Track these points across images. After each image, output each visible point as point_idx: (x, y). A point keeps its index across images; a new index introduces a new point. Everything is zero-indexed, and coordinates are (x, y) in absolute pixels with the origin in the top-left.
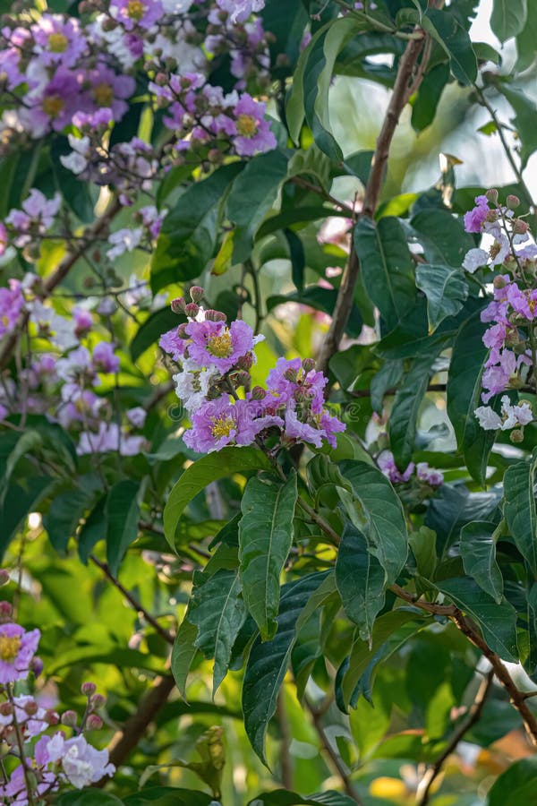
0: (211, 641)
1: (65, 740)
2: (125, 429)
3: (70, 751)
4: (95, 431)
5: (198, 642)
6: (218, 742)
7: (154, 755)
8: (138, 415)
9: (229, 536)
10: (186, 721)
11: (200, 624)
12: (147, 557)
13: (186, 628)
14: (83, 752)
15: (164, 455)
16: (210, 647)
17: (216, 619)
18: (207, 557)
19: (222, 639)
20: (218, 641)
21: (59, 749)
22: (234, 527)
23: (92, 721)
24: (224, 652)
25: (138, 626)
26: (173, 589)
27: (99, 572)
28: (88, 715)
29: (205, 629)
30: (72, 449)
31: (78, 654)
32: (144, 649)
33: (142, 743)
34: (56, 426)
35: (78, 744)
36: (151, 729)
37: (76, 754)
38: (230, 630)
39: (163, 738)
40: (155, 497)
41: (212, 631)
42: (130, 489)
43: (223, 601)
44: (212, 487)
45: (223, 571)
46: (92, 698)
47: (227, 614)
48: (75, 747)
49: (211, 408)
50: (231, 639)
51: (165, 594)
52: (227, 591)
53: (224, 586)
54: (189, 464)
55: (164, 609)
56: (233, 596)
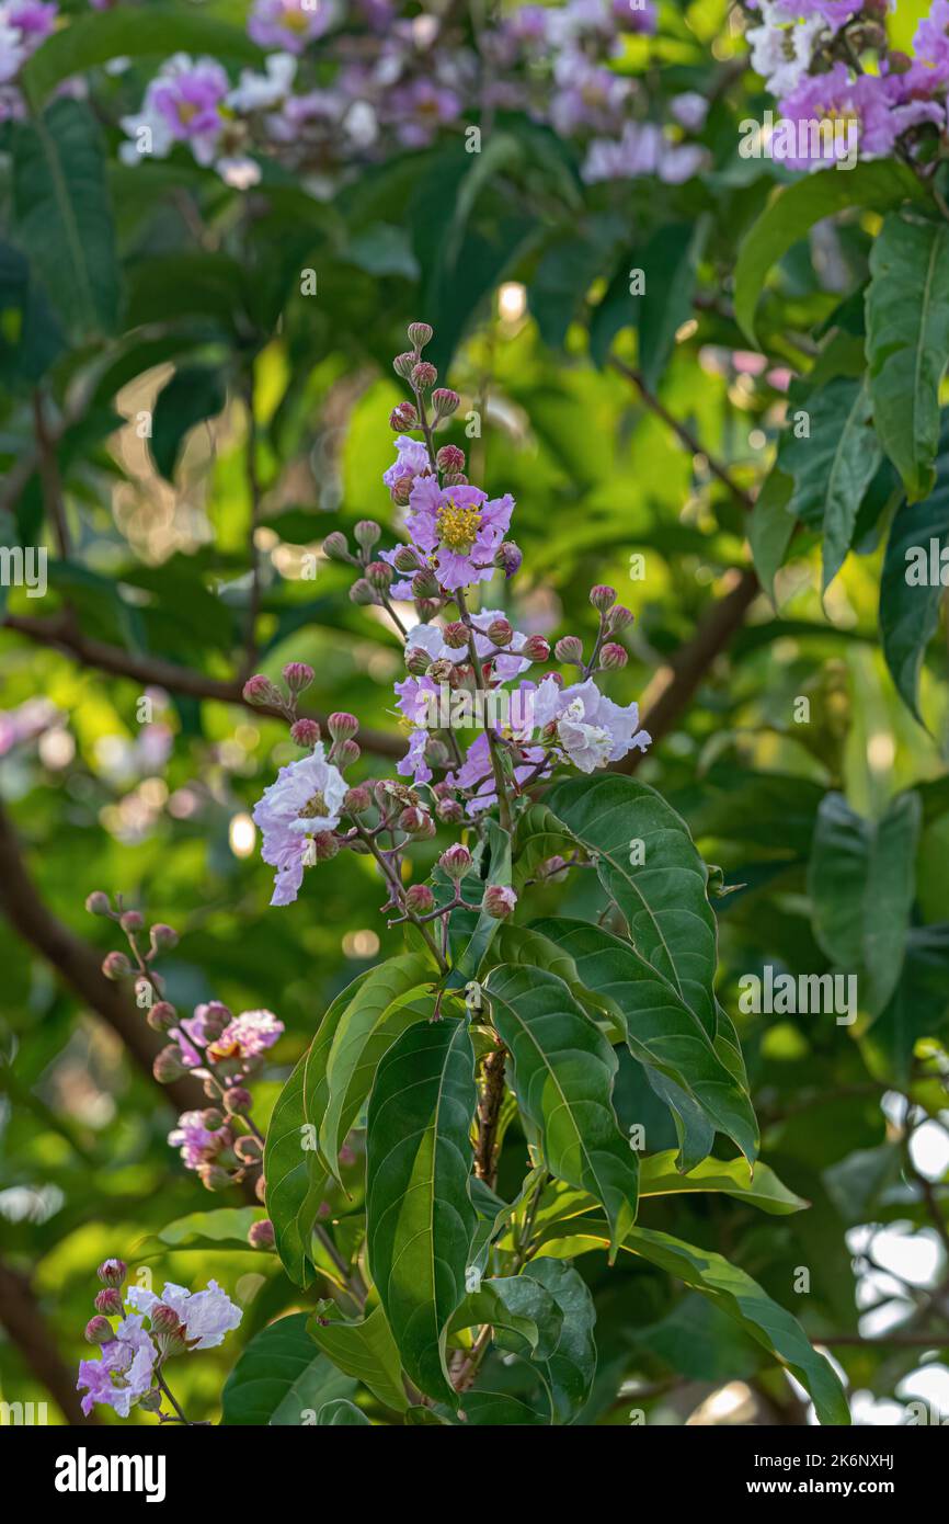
0: (818, 502)
1: (561, 688)
2: (671, 133)
3: (571, 707)
4: (616, 137)
5: (794, 504)
6: (841, 689)
7: (727, 714)
8: (691, 107)
9: (850, 316)
10: (785, 651)
11: (800, 472)
12: (711, 361)
13: (775, 481)
14: (595, 711)
15: (737, 177)
16: (816, 512)
17: (828, 463)
18: (811, 355)
19: (838, 497)
20: (831, 502)
21: (552, 705)
22: (857, 301)
23: (608, 656)
24: (840, 523)
25: (695, 482)
26: (757, 417)
27: (626, 390)
28: (602, 643)
29: (807, 481)
30: (575, 168)
31: (588, 534)
32: (706, 523)
33: (706, 692)
34: (547, 128)
35: (585, 696)
36: (721, 666)
37: (582, 713)
38: (851, 482)
39: (744, 681)
40: (722, 251)
41: (821, 486)
42: (679, 237)
43: (838, 433)
44: (822, 233)
45: (839, 379)
46: (608, 613)
47: (847, 455)
48: (578, 701)
49: (815, 91)
50: (854, 498)
51: (742, 426)
52: (847, 414)
53: (841, 407)
54: (777, 192)
55: (740, 451)
56: (857, 422)
